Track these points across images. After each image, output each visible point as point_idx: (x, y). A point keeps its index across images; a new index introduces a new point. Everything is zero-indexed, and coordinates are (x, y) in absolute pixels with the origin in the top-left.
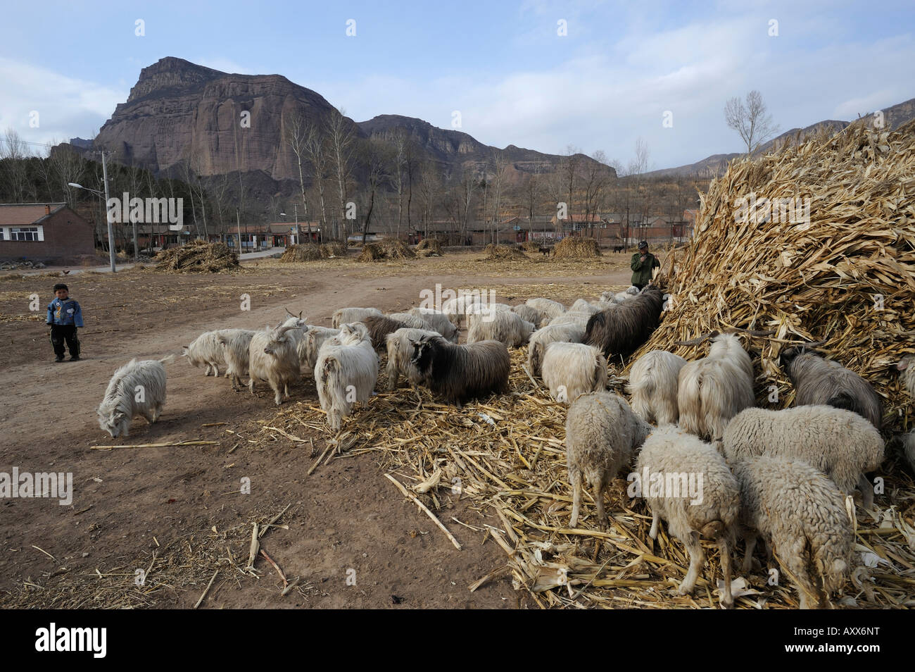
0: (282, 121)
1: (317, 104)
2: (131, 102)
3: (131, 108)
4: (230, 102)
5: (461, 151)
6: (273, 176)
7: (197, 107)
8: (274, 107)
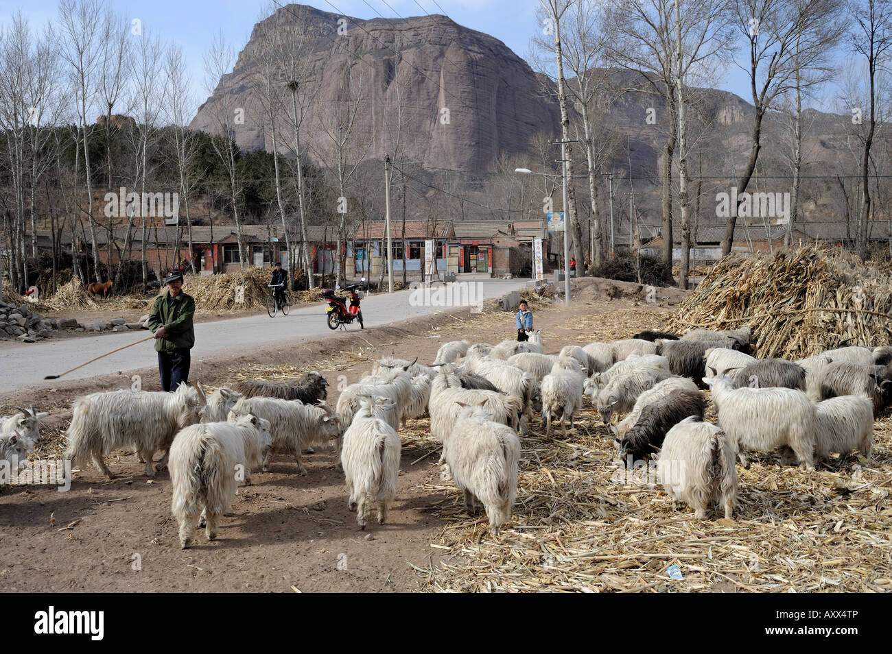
0: (442, 80)
1: (496, 55)
2: (238, 70)
3: (238, 78)
4: (370, 58)
5: (723, 120)
6: (425, 165)
7: (322, 69)
8: (431, 63)
